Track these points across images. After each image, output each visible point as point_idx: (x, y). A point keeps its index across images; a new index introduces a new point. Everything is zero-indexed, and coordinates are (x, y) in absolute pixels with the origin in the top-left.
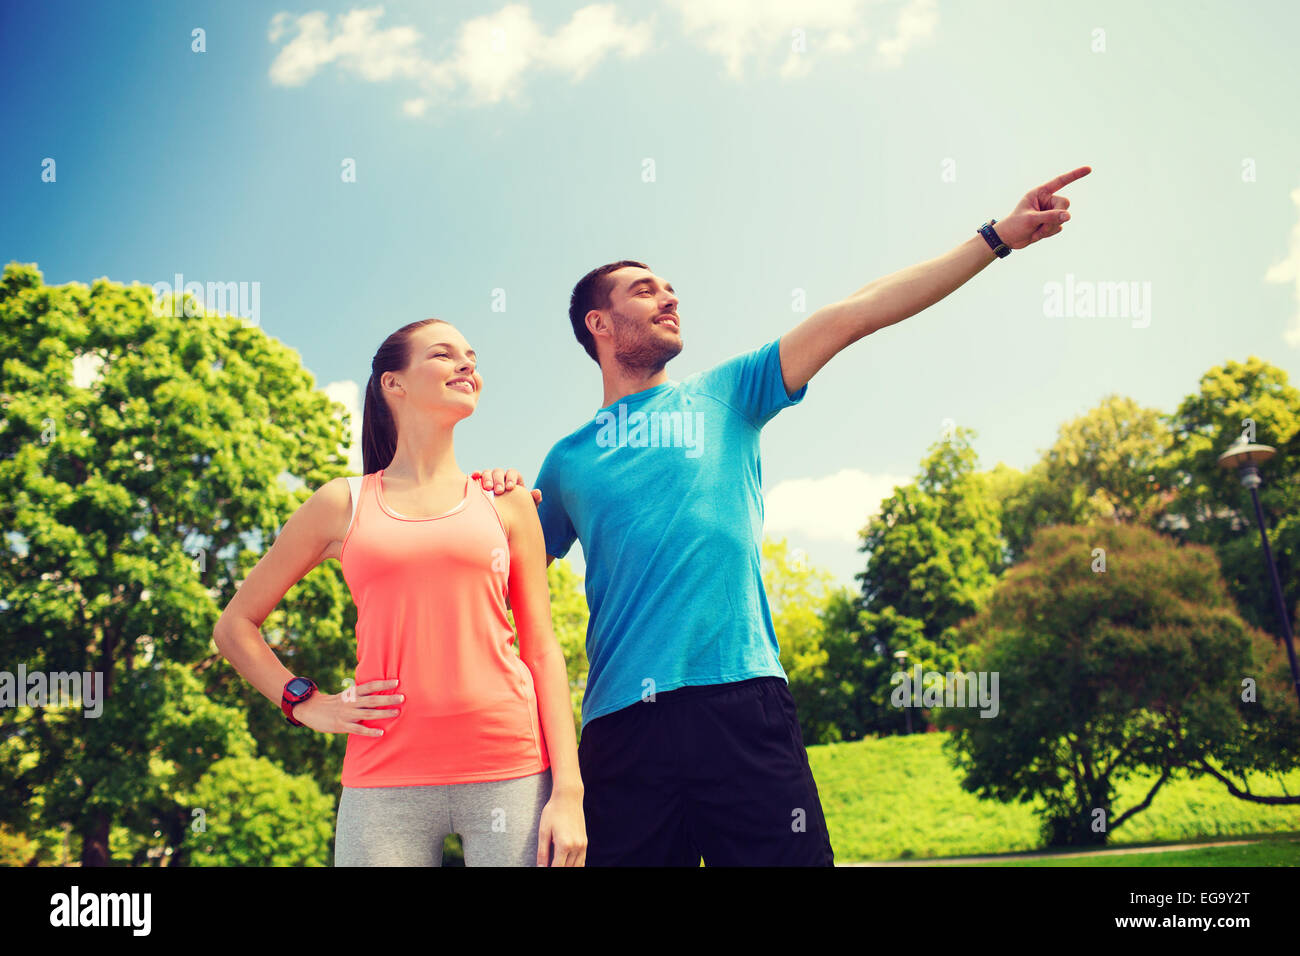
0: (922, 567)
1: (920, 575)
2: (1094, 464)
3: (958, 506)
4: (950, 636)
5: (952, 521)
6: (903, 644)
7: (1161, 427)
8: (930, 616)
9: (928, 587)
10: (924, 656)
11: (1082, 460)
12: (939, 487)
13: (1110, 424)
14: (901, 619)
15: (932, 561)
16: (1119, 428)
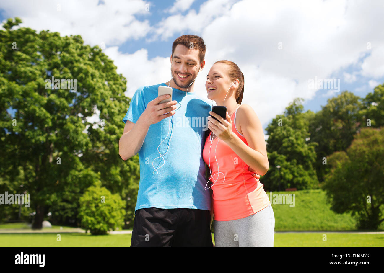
1: (286, 142)
2: (338, 112)
3: (297, 122)
4: (294, 162)
5: (295, 126)
6: (279, 163)
7: (360, 102)
8: (288, 155)
9: (288, 146)
10: (286, 168)
11: (334, 110)
12: (291, 116)
13: (344, 100)
14: (279, 155)
16: (346, 101)
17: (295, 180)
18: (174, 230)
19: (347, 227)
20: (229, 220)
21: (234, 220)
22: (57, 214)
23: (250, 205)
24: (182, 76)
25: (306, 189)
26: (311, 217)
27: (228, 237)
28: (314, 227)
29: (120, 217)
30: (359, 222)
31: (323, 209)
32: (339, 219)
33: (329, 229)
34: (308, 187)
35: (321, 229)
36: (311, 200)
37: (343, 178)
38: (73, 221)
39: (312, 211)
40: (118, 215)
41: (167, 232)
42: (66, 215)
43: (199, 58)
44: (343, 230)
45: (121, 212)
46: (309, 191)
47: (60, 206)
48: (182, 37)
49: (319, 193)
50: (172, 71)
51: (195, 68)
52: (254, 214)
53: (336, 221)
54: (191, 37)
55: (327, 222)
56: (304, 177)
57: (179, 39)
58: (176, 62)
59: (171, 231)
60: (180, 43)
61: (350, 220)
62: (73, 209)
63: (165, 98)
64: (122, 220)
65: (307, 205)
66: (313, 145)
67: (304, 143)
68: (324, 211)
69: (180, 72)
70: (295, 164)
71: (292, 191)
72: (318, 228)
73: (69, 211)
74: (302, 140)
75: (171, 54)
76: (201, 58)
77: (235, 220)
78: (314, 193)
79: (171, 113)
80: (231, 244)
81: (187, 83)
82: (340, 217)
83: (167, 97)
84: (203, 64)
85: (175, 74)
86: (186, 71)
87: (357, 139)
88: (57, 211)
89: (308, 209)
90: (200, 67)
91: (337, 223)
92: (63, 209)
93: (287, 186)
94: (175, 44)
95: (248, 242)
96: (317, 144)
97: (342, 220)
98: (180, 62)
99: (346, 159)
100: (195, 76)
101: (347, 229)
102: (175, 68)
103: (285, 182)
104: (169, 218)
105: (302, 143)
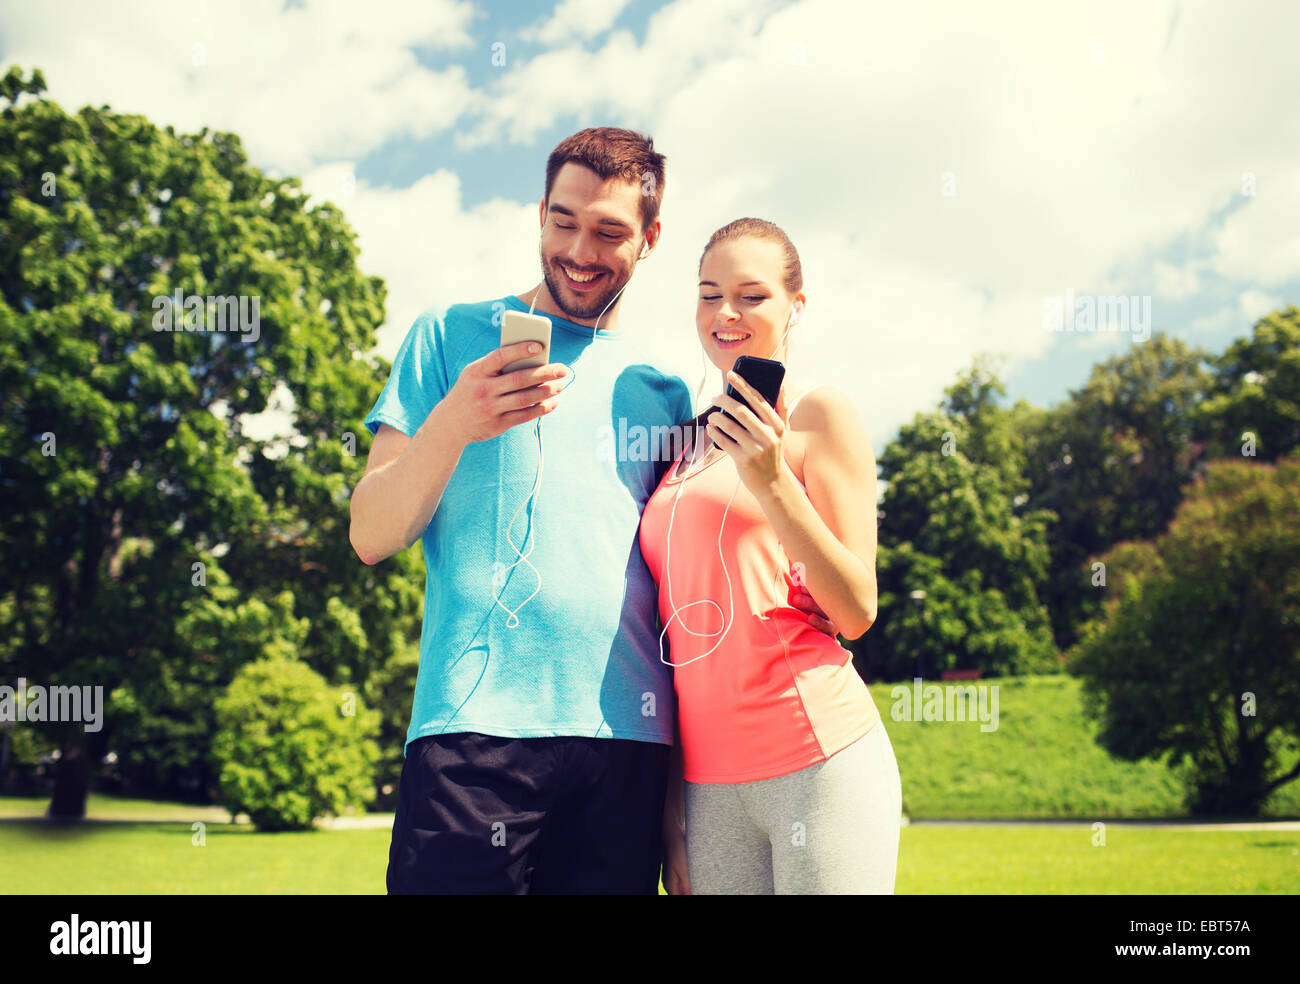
0: (944, 498)
1: (942, 508)
2: (1131, 405)
3: (988, 438)
4: (972, 579)
5: (978, 449)
6: (918, 584)
7: (1204, 368)
8: (949, 556)
9: (951, 524)
10: (941, 597)
11: (1117, 399)
12: (962, 417)
13: (1153, 361)
14: (920, 557)
15: (957, 493)
16: (1163, 365)
17: (973, 643)
18: (544, 813)
19: (1155, 807)
20: (739, 783)
21: (758, 780)
22: (137, 757)
23: (809, 728)
24: (578, 277)
25: (1013, 672)
26: (1029, 771)
27: (739, 840)
28: (1037, 805)
29: (357, 769)
30: (1194, 789)
31: (1072, 744)
32: (1127, 778)
33: (1089, 813)
34: (1020, 668)
35: (1062, 813)
36: (1031, 712)
37: (1141, 635)
38: (195, 783)
39: (1032, 751)
40: (353, 762)
41: (521, 820)
42: (168, 762)
43: (640, 213)
44: (1140, 815)
45: (363, 753)
46: (1023, 679)
47: (150, 730)
48: (581, 135)
49: (1060, 686)
50: (543, 256)
51: (625, 250)
52: (825, 760)
53: (1115, 787)
54: (614, 136)
55: (1083, 790)
56: (1007, 632)
57: (571, 141)
58: (559, 226)
59: (532, 816)
60: (575, 160)
61: (1165, 783)
62: (191, 741)
63: (523, 353)
64: (368, 781)
65: (1017, 731)
66: (1041, 520)
67: (1009, 514)
68: (1073, 750)
69: (571, 263)
70: (975, 588)
71: (963, 679)
72: (1054, 809)
73: (180, 746)
74: (1003, 501)
75: (543, 196)
76: (648, 211)
77: (760, 782)
78: (1040, 686)
79: (543, 407)
80: (746, 865)
81: (595, 300)
82: (1129, 771)
83: (530, 349)
84: (655, 233)
85: (555, 269)
86: (593, 259)
87: (1193, 499)
88: (139, 746)
89: (1020, 746)
90: (643, 245)
91: (1119, 791)
92: (161, 739)
93: (945, 663)
94: (556, 162)
95: (801, 858)
96: (1053, 516)
97: (1137, 782)
98: (572, 228)
99: (1156, 569)
100: (622, 275)
101: (1153, 813)
102: (556, 248)
103: (939, 648)
104: (524, 769)
105: (1003, 514)
